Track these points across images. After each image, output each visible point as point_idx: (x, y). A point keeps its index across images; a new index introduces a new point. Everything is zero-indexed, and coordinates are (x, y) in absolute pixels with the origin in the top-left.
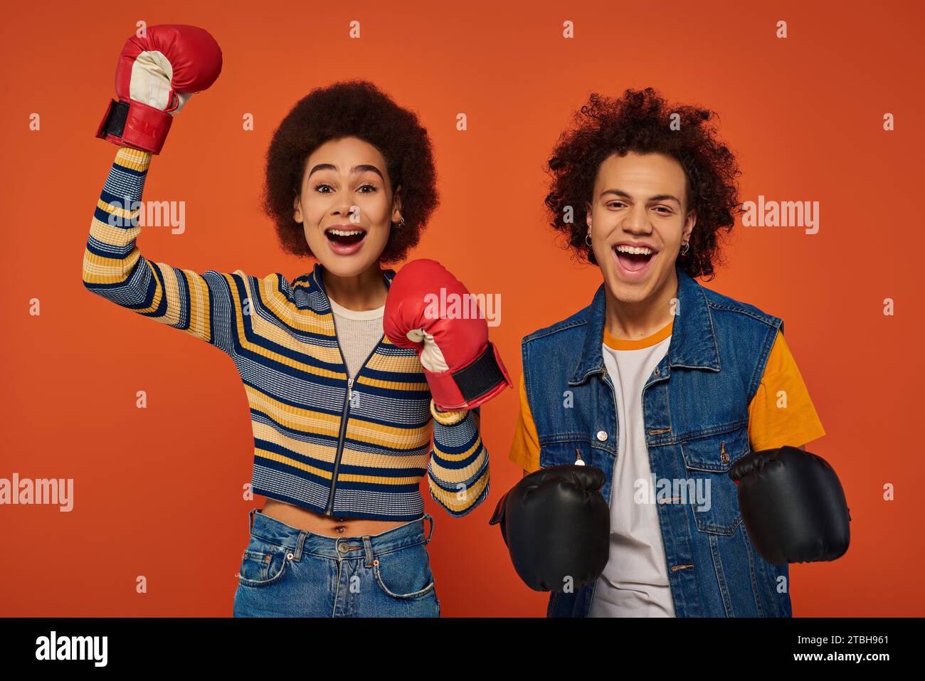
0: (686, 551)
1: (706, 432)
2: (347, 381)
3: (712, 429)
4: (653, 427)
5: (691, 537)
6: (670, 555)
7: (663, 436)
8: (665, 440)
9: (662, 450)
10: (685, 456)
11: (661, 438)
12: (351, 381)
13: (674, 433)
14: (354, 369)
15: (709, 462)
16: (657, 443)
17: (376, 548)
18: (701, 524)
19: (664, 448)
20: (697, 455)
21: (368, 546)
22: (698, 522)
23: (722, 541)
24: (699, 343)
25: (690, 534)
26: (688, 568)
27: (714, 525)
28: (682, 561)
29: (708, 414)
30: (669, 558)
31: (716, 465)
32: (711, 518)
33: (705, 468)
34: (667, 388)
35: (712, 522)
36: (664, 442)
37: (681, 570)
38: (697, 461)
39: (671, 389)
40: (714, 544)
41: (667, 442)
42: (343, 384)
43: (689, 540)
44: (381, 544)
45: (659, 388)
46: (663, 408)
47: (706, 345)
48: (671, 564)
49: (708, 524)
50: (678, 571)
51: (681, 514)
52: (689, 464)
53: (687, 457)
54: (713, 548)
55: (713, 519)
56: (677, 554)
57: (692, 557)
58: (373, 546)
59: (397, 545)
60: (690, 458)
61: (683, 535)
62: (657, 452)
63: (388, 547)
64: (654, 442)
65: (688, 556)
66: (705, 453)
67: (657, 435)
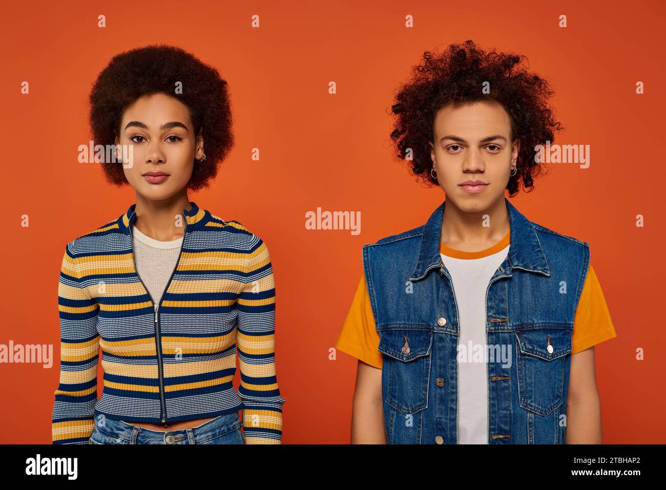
0: (505, 423)
1: (537, 325)
3: (542, 323)
4: (494, 315)
5: (512, 411)
6: (492, 425)
7: (501, 324)
8: (502, 328)
9: (498, 336)
10: (521, 342)
11: (499, 326)
13: (510, 323)
15: (539, 350)
16: (495, 330)
17: (198, 438)
18: (524, 401)
19: (501, 334)
20: (531, 342)
21: (191, 437)
22: (521, 398)
23: (537, 420)
24: (531, 253)
25: (511, 409)
26: (505, 437)
27: (533, 404)
28: (501, 431)
29: (540, 311)
30: (492, 427)
31: (544, 353)
32: (532, 398)
33: (536, 354)
34: (506, 285)
35: (532, 402)
36: (501, 329)
37: (499, 438)
38: (530, 347)
39: (509, 287)
40: (531, 420)
41: (504, 329)
42: (150, 310)
43: (510, 414)
44: (202, 434)
45: (500, 284)
46: (502, 301)
47: (537, 255)
48: (492, 433)
49: (529, 403)
50: (497, 439)
51: (506, 391)
52: (524, 349)
53: (522, 344)
54: (530, 423)
55: (533, 400)
56: (498, 425)
57: (510, 430)
58: (195, 436)
59: (216, 433)
60: (525, 344)
61: (505, 409)
62: (494, 337)
63: (208, 437)
64: (493, 328)
65: (507, 428)
66: (537, 341)
67: (496, 323)
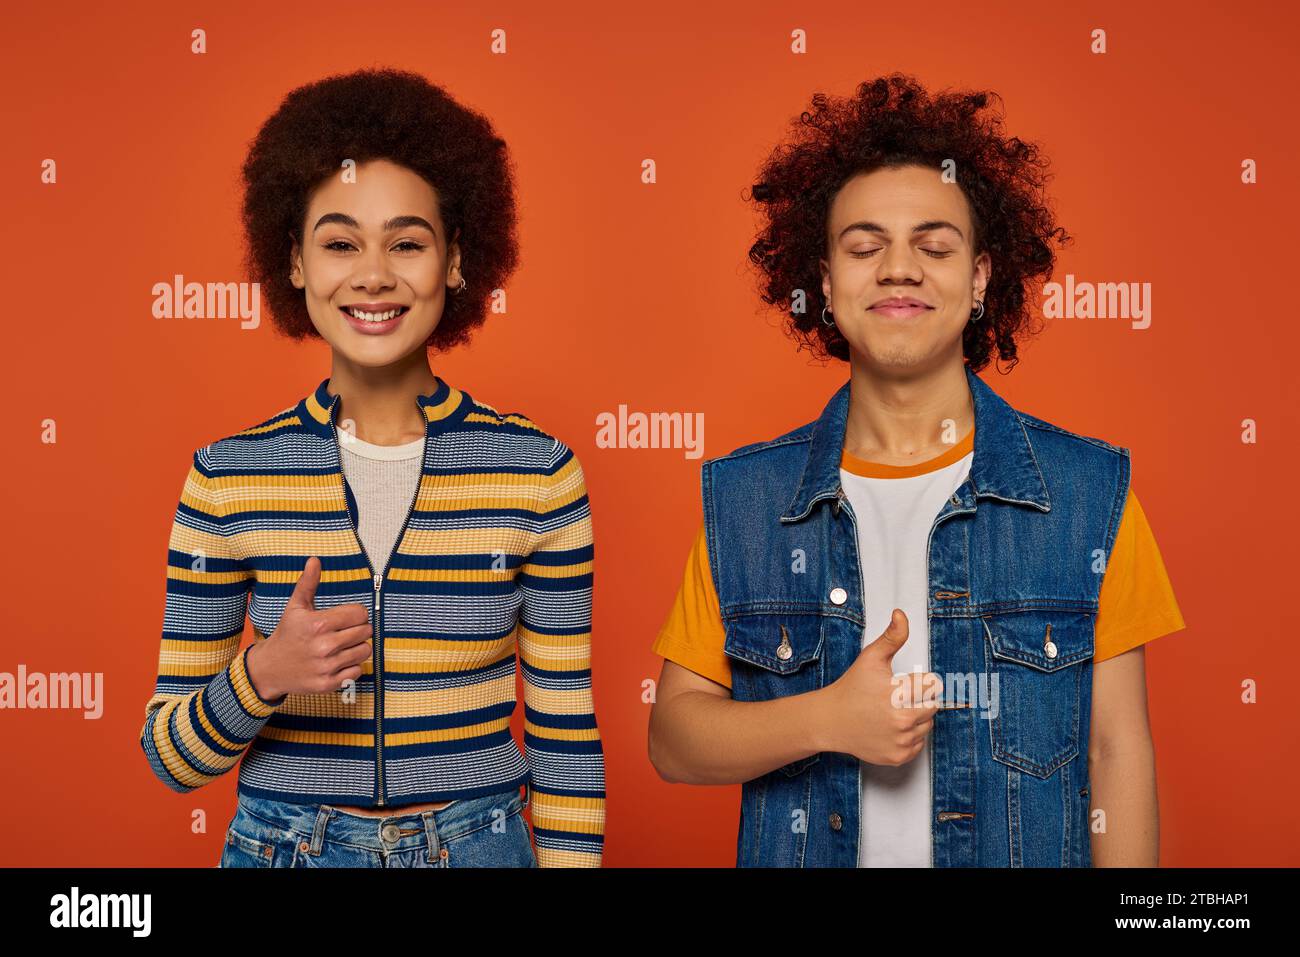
0: (965, 791)
1: (1025, 604)
2: (371, 580)
3: (1035, 600)
4: (942, 586)
5: (977, 769)
6: (939, 794)
7: (955, 602)
8: (958, 609)
9: (951, 625)
10: (993, 637)
11: (952, 605)
12: (378, 579)
13: (973, 601)
14: (379, 559)
15: (1029, 651)
16: (945, 613)
17: (443, 830)
18: (1000, 748)
19: (955, 622)
20: (1012, 637)
21: (431, 828)
22: (995, 744)
23: (1027, 784)
24: (1015, 469)
25: (976, 763)
26: (963, 818)
27: (1018, 754)
28: (956, 806)
29: (1031, 577)
30: (938, 798)
31: (1038, 657)
32: (1015, 743)
33: (1023, 659)
34: (966, 527)
35: (1015, 750)
36: (958, 613)
37: (953, 820)
38: (1011, 646)
39: (973, 531)
40: (1014, 786)
41: (962, 612)
43: (973, 773)
44: (451, 822)
45: (954, 526)
46: (959, 559)
47: (1027, 472)
48: (939, 809)
49: (1010, 752)
50: (947, 821)
51: (966, 731)
52: (999, 649)
53: (996, 639)
54: (1012, 791)
55: (1019, 745)
56: (951, 794)
57: (974, 803)
58: (439, 827)
59: (477, 821)
60: (1000, 641)
61: (964, 764)
62: (943, 627)
63: (462, 828)
64: (941, 611)
65: (968, 800)
66: (1024, 635)
67: (946, 600)
